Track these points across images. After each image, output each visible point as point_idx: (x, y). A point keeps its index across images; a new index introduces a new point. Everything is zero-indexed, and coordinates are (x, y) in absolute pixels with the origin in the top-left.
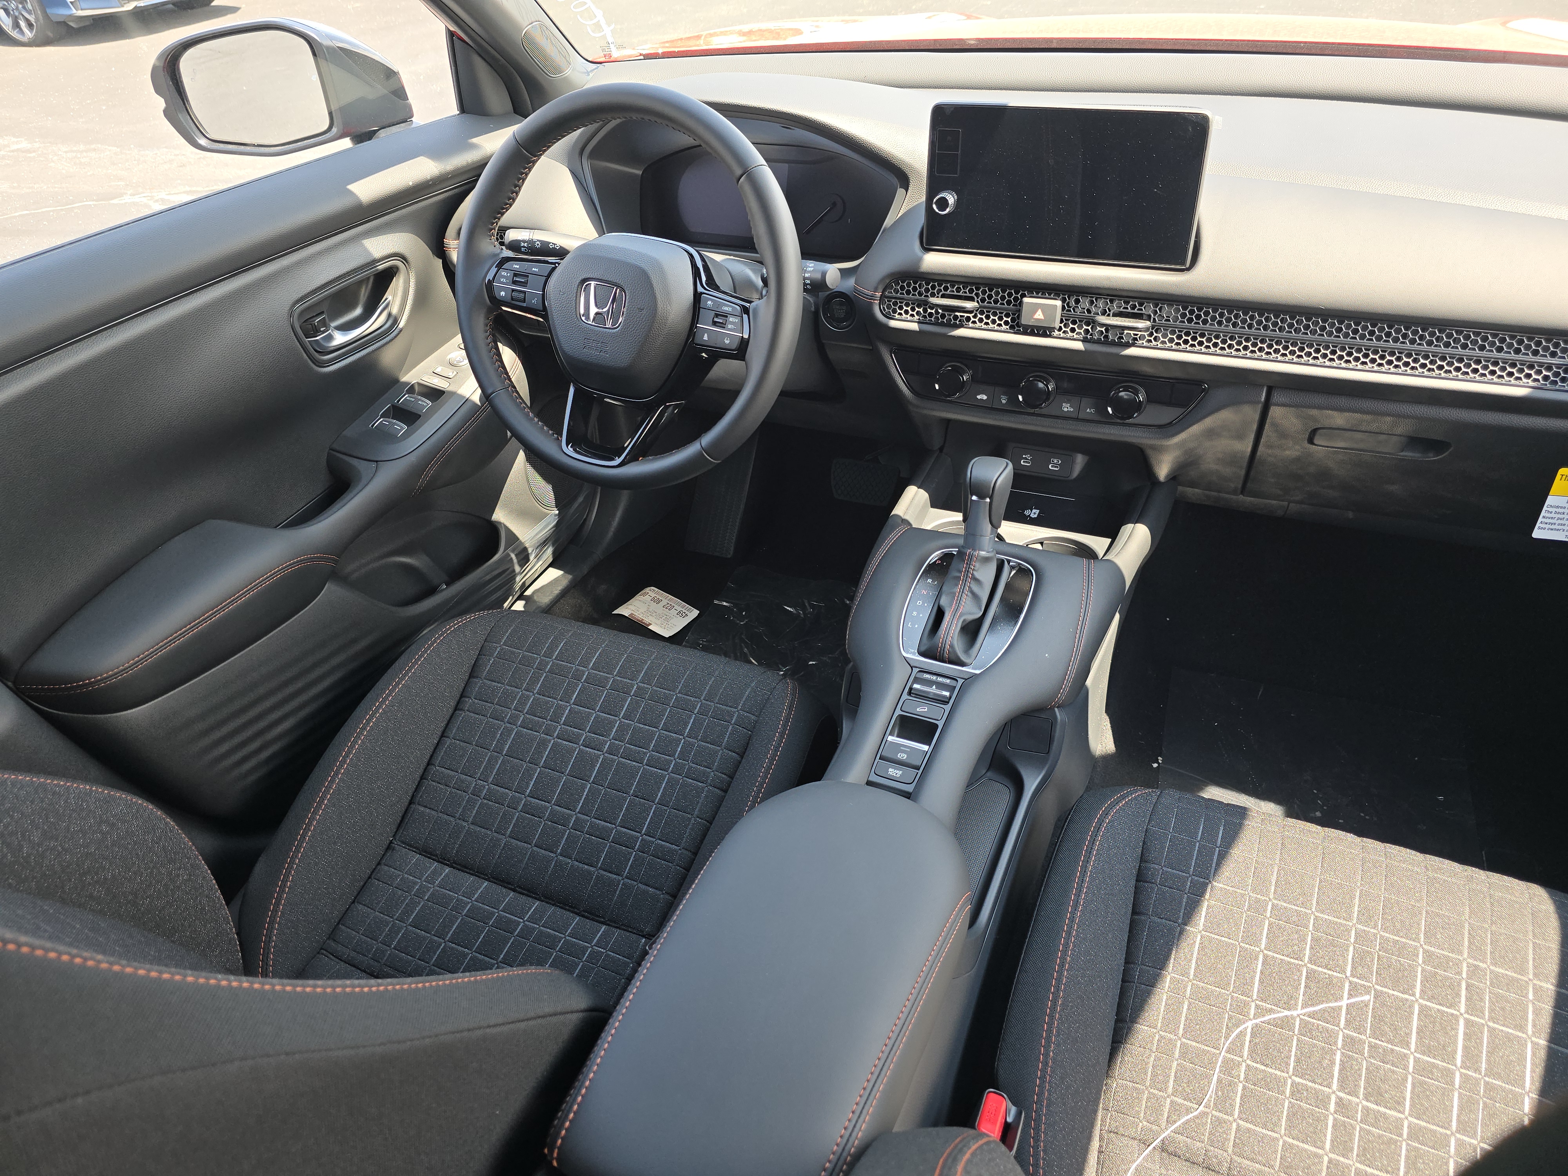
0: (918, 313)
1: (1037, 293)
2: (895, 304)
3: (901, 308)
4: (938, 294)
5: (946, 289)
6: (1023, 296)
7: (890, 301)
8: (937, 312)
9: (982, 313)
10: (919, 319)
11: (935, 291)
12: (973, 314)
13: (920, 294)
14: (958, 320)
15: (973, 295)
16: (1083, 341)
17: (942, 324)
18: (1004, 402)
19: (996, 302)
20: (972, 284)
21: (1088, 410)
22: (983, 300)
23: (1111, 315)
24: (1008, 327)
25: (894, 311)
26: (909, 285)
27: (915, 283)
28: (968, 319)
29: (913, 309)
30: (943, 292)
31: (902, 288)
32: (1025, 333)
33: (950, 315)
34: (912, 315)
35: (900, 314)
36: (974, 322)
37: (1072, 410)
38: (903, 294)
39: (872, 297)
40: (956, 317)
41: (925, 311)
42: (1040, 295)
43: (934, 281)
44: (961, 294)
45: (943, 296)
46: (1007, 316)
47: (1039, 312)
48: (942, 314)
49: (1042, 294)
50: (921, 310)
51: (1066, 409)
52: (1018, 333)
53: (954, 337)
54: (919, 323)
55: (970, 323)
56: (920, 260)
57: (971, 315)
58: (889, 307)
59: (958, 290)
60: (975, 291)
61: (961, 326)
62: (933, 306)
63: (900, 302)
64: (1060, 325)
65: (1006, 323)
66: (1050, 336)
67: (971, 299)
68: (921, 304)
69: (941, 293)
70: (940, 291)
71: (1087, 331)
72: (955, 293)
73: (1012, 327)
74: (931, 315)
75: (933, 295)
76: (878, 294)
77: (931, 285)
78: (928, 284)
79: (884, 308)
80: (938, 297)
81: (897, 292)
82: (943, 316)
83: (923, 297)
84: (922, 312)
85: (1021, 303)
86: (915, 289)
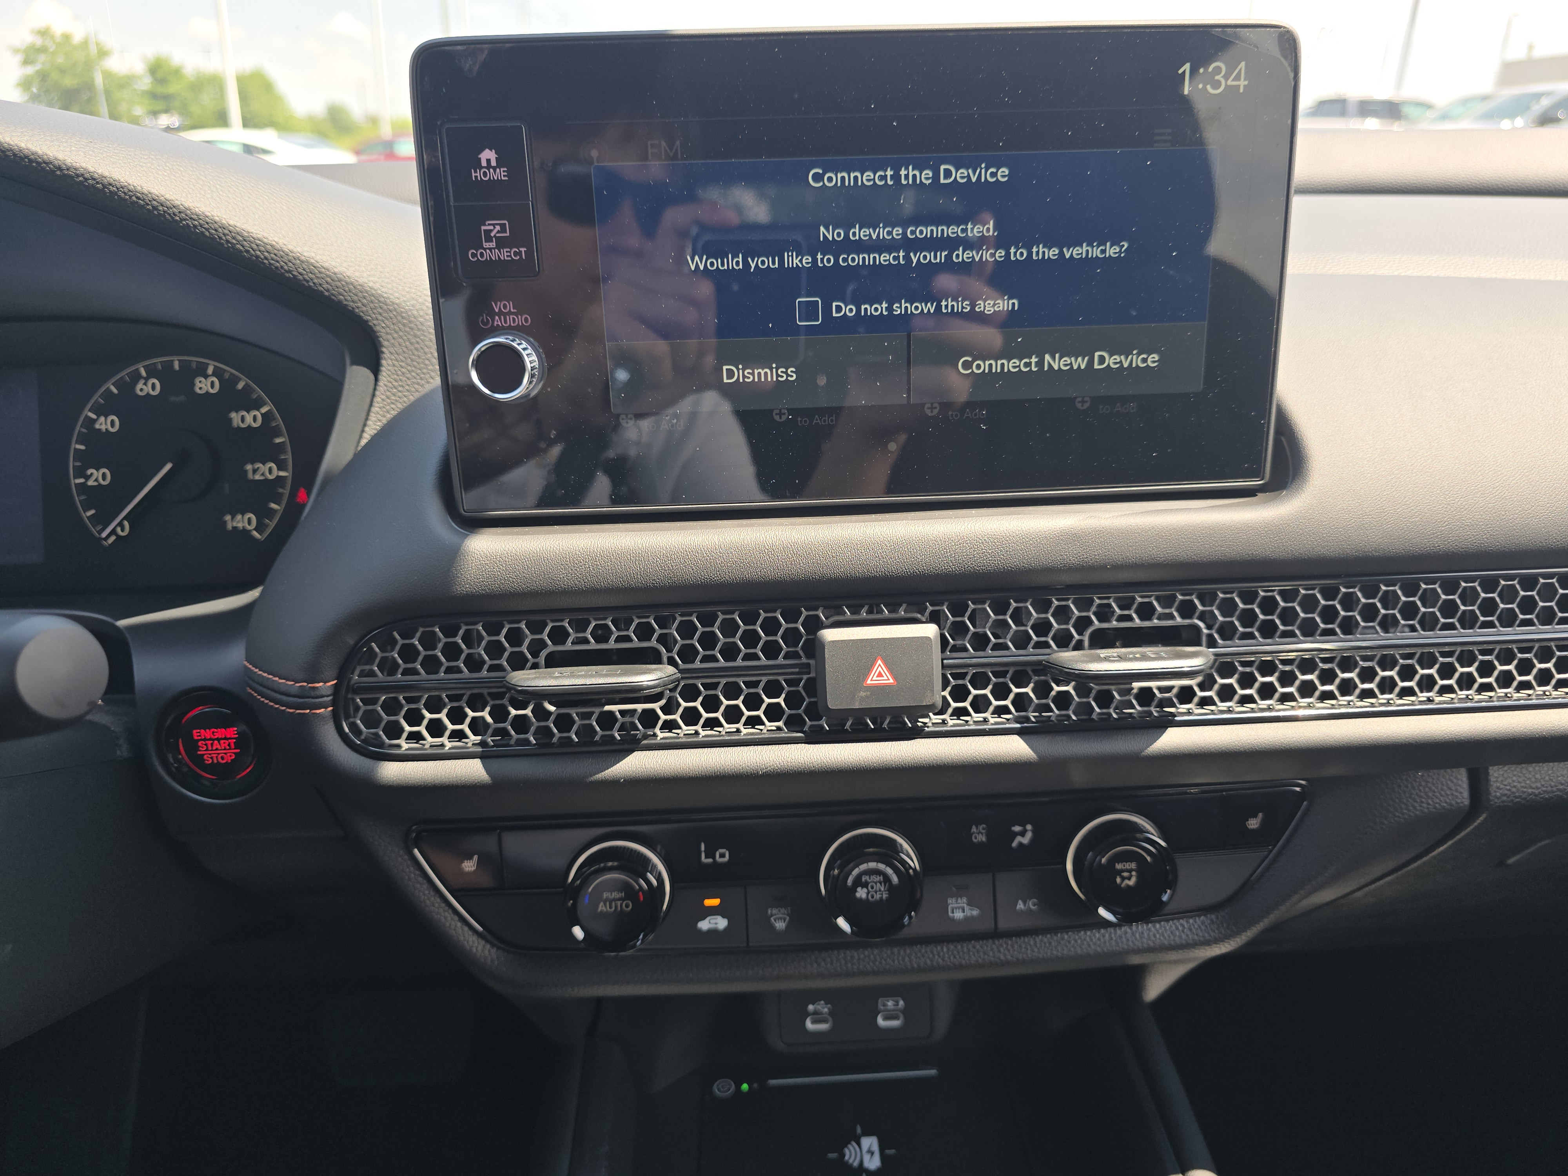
0: (477, 726)
1: (855, 610)
2: (392, 707)
3: (414, 718)
4: (535, 655)
5: (559, 636)
6: (814, 625)
7: (374, 701)
8: (541, 714)
9: (690, 693)
10: (483, 744)
11: (524, 649)
12: (663, 702)
13: (474, 664)
14: (617, 726)
15: (653, 643)
16: (1020, 732)
17: (566, 749)
18: (780, 925)
19: (730, 652)
20: (644, 608)
21: (1020, 906)
22: (688, 654)
23: (1086, 644)
24: (780, 724)
25: (395, 731)
26: (429, 642)
27: (450, 631)
28: (649, 719)
29: (457, 716)
30: (551, 647)
31: (409, 654)
32: (838, 736)
33: (589, 716)
34: (458, 735)
35: (416, 737)
36: (670, 726)
37: (975, 912)
38: (415, 672)
39: (307, 698)
40: (607, 720)
41: (499, 714)
42: (864, 614)
43: (515, 615)
44: (611, 644)
45: (555, 661)
46: (773, 690)
47: (879, 666)
48: (559, 716)
49: (870, 612)
50: (486, 714)
51: (958, 915)
52: (816, 737)
53: (615, 784)
54: (483, 757)
55: (657, 730)
56: (453, 554)
57: (656, 706)
58: (371, 720)
59: (602, 635)
60: (658, 631)
61: (631, 745)
62: (522, 698)
63: (409, 700)
64: (943, 693)
65: (773, 713)
66: (917, 733)
67: (650, 657)
68: (481, 695)
69: (543, 654)
70: (537, 647)
71: (1021, 702)
72: (593, 645)
73: (793, 723)
74: (521, 724)
75: (519, 663)
76: (325, 687)
77: (504, 631)
78: (493, 629)
79: (353, 727)
80: (535, 666)
81: (389, 667)
82: (564, 723)
83: (484, 673)
84: (489, 719)
85: (814, 648)
86: (452, 652)
